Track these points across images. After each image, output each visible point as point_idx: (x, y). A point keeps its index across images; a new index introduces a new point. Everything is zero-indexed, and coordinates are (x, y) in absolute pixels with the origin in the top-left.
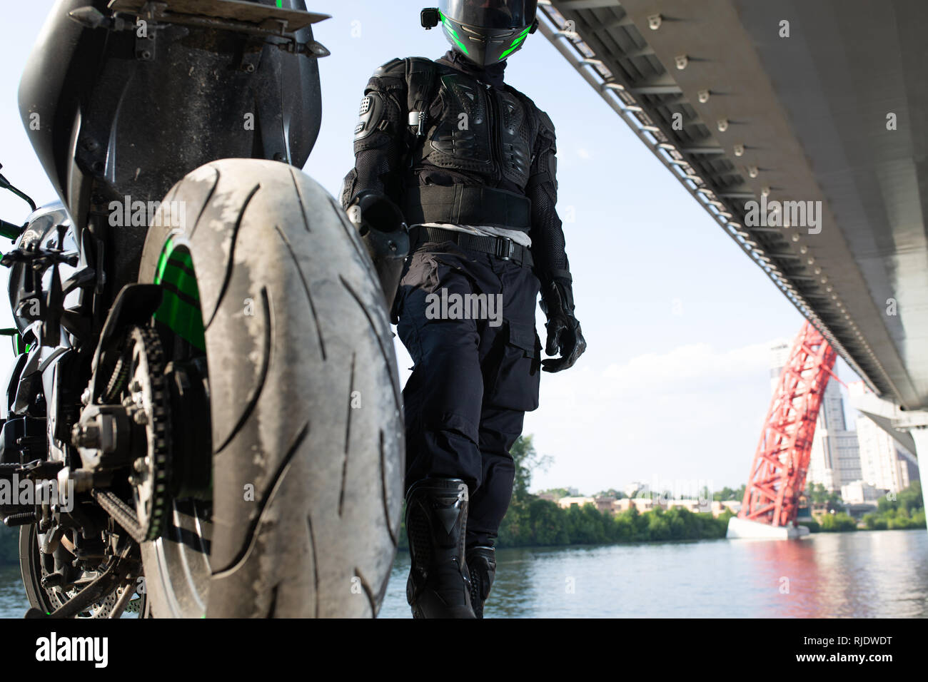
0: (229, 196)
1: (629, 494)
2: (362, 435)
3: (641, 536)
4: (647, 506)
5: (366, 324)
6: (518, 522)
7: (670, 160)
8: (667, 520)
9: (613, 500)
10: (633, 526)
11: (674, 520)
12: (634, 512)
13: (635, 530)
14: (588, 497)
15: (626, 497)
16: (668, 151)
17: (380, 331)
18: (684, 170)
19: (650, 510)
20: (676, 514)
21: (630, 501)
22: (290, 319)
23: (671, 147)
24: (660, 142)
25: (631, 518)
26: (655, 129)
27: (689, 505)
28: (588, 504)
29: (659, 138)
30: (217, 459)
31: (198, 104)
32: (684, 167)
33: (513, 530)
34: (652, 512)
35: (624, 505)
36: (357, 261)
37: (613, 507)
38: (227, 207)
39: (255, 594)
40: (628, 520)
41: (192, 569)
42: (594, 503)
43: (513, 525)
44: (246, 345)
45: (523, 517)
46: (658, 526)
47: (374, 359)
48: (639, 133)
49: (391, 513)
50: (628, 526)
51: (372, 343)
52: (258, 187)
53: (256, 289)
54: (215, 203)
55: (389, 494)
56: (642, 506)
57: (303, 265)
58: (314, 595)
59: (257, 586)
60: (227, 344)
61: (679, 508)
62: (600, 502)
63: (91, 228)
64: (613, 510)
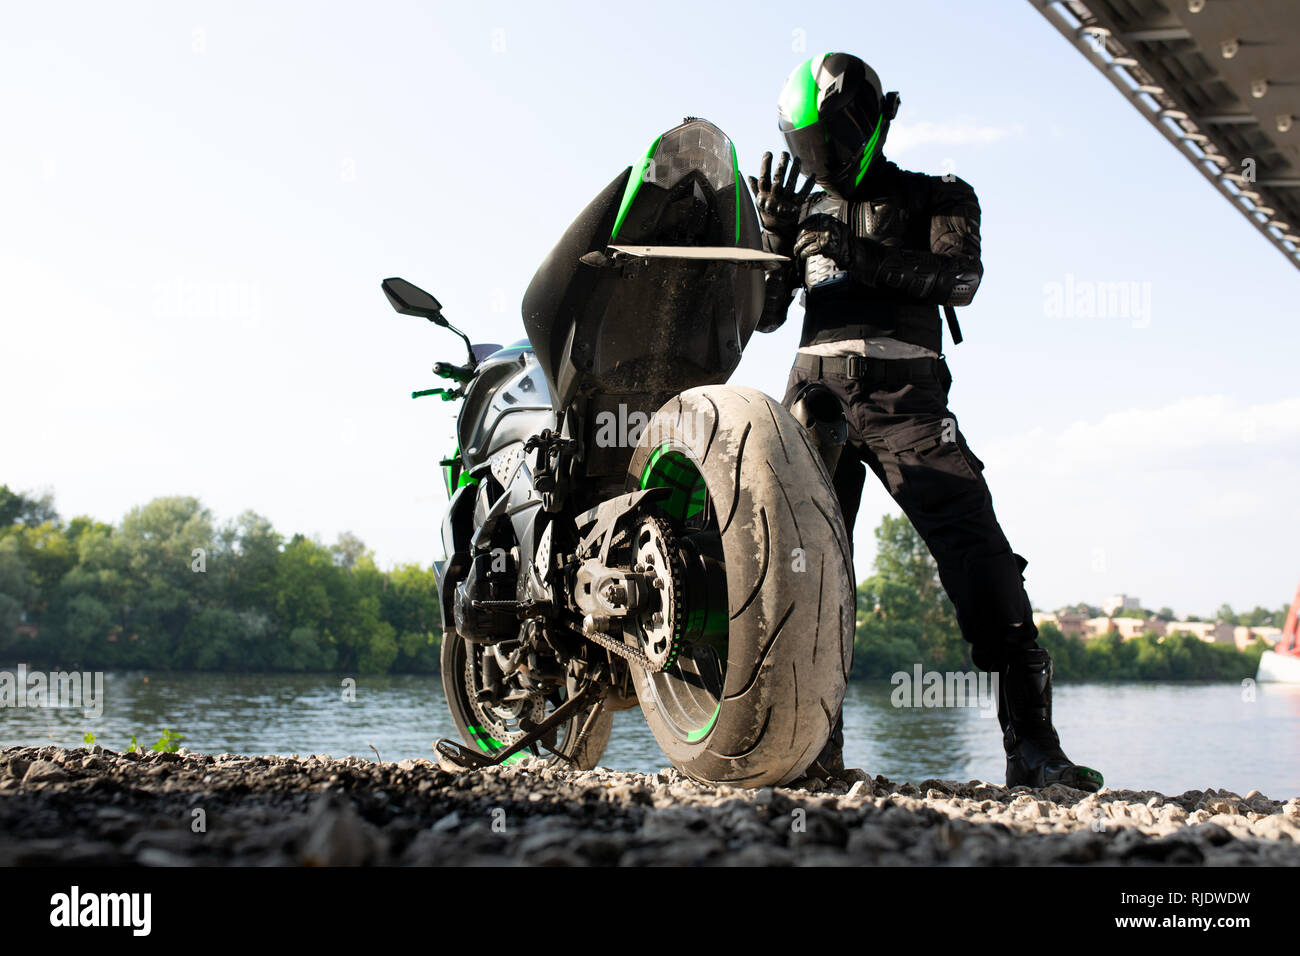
0: (729, 432)
1: (1109, 611)
2: (829, 610)
3: (1125, 671)
4: (1135, 629)
5: (831, 532)
6: (944, 644)
7: (1180, 133)
8: (1165, 651)
9: (1084, 619)
10: (1113, 658)
11: (1176, 651)
12: (1115, 638)
13: (1116, 664)
14: (1046, 613)
15: (1103, 615)
16: (1177, 121)
17: (839, 536)
18: (1201, 148)
19: (1139, 635)
20: (1179, 643)
21: (1111, 622)
22: (782, 531)
23: (1181, 115)
24: (1164, 108)
25: (1110, 646)
26: (1158, 91)
27: (1200, 631)
28: (1048, 623)
29: (1164, 102)
30: (732, 622)
31: (667, 307)
32: (1202, 144)
33: (936, 655)
34: (1143, 639)
35: (1101, 626)
36: (822, 484)
37: (1083, 628)
38: (730, 443)
39: (756, 712)
40: (1105, 648)
41: (677, 693)
42: (1056, 622)
43: (937, 649)
44: (752, 549)
45: (951, 637)
46: (1152, 659)
47: (836, 557)
48: (1133, 97)
49: (845, 661)
50: (1105, 657)
51: (835, 546)
52: (749, 426)
53: (757, 509)
54: (720, 438)
55: (845, 649)
56: (1128, 629)
57: (787, 491)
58: (794, 715)
59: (757, 707)
60: (738, 546)
61: (1184, 635)
62: (1064, 622)
63: (574, 407)
64: (1084, 633)
